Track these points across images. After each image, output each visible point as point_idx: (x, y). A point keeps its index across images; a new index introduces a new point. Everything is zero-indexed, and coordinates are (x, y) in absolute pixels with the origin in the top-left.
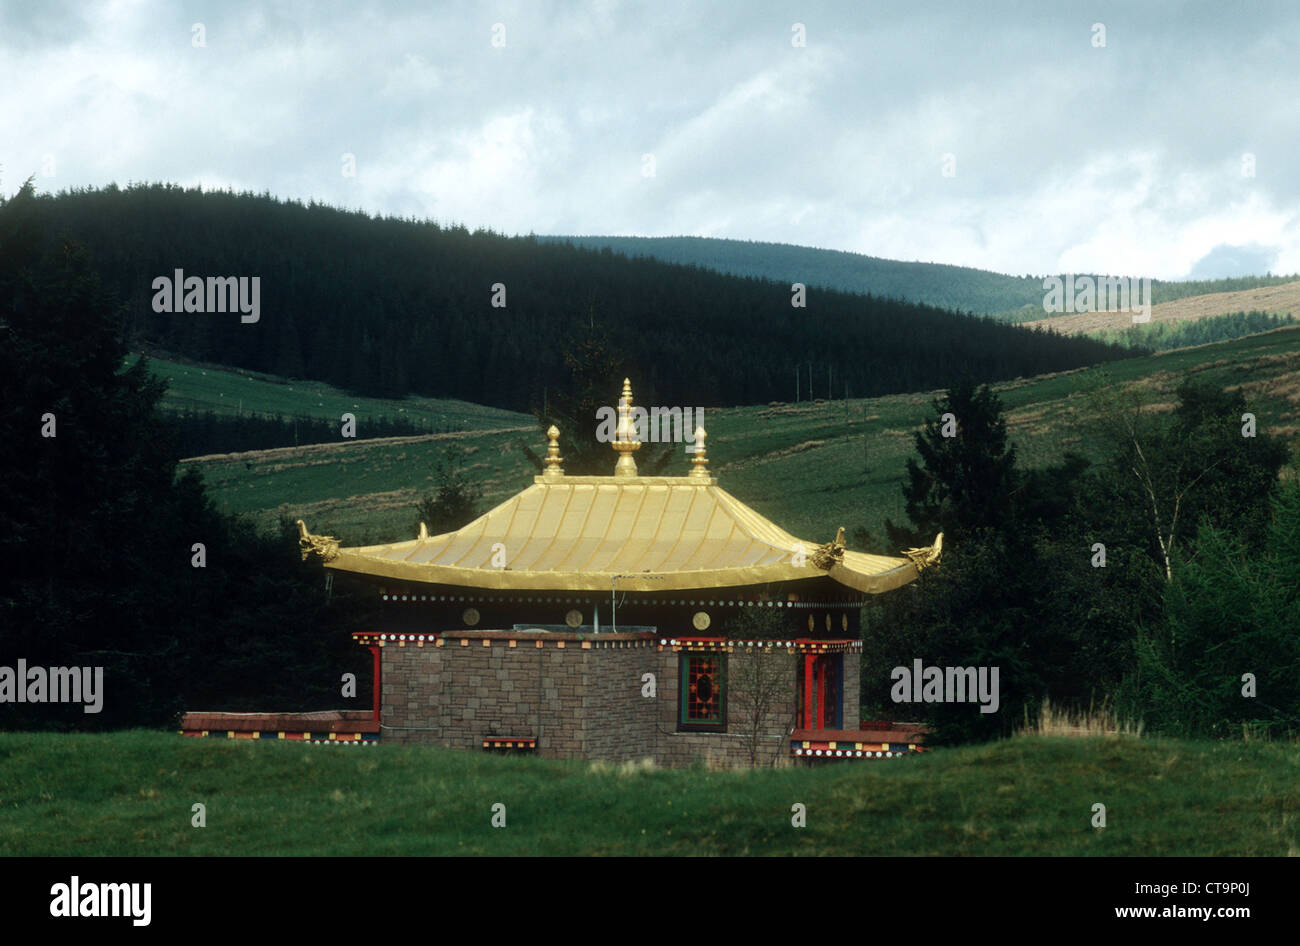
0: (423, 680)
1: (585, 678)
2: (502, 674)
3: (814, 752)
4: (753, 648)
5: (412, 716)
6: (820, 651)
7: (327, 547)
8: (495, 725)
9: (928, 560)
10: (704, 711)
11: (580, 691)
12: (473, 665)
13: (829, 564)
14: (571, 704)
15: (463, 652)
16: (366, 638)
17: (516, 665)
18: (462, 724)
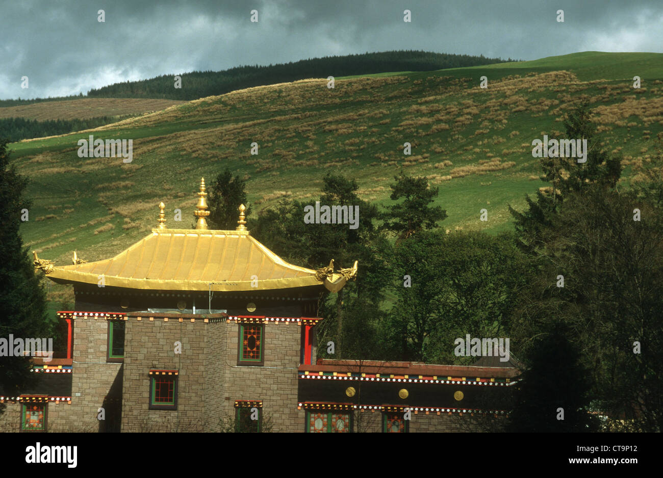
0: (97, 337)
1: (206, 338)
2: (159, 335)
3: (311, 376)
4: (279, 322)
5: (90, 356)
6: (314, 324)
7: (49, 267)
8: (155, 362)
9: (351, 275)
10: (251, 354)
11: (202, 345)
12: (143, 330)
13: (324, 279)
14: (198, 352)
15: (139, 324)
16: (65, 314)
17: (168, 331)
18: (137, 362)
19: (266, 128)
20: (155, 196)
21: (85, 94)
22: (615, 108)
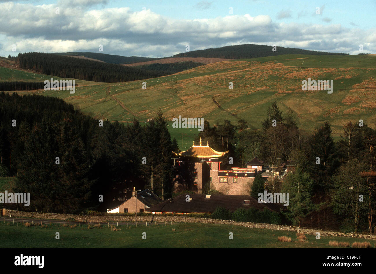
14: (201, 169)
19: (215, 77)
20: (190, 95)
21: (173, 56)
22: (291, 74)
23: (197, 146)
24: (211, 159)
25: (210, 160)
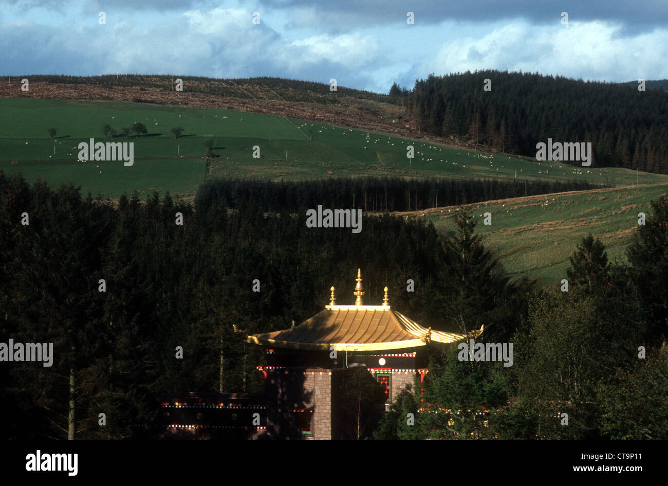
1: (330, 386)
4: (401, 372)
6: (426, 373)
13: (426, 341)
16: (261, 368)
23: (344, 308)
24: (386, 358)
25: (382, 362)
